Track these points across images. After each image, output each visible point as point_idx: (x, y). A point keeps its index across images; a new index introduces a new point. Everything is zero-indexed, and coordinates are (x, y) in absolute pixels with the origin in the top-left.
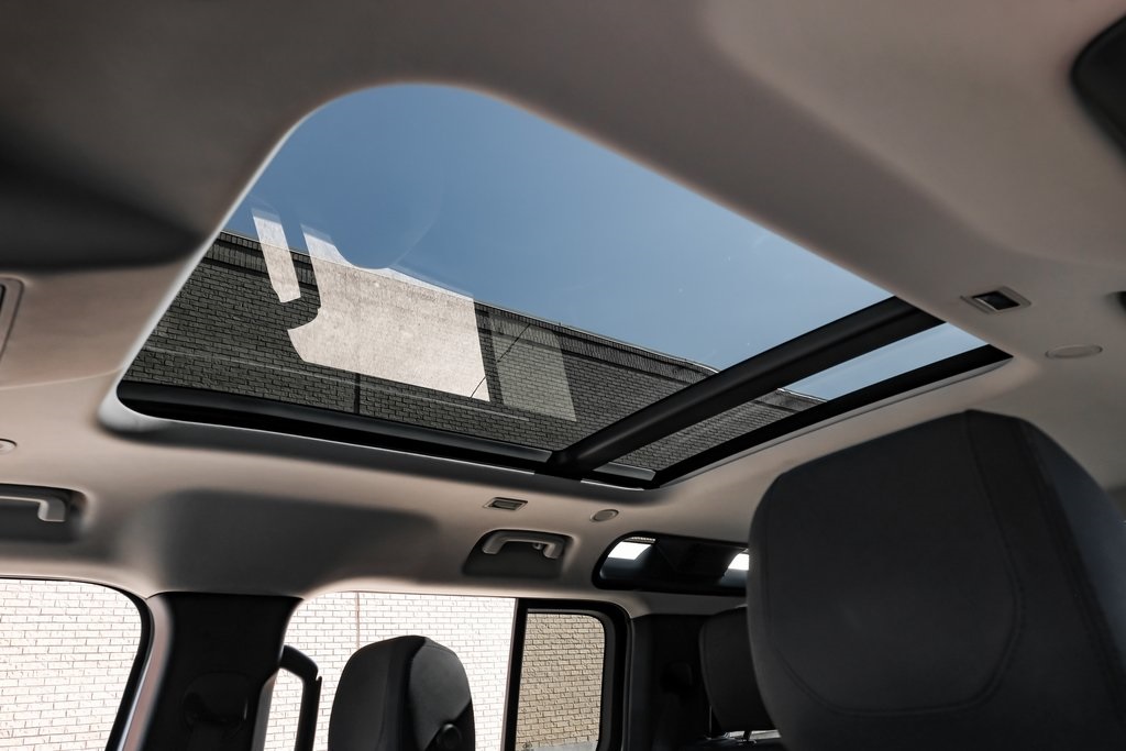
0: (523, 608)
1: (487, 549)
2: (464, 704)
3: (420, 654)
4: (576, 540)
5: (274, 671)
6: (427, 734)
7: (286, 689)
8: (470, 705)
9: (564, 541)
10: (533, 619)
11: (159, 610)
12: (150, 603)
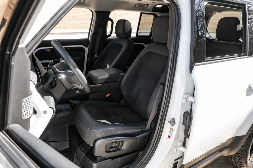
0: (141, 14)
1: (136, 6)
2: (130, 28)
3: (126, 22)
4: (150, 5)
5: (108, 21)
6: (126, 31)
7: (109, 23)
8: (131, 28)
9: (148, 5)
10: (143, 15)
11: (94, 13)
12: (93, 11)
